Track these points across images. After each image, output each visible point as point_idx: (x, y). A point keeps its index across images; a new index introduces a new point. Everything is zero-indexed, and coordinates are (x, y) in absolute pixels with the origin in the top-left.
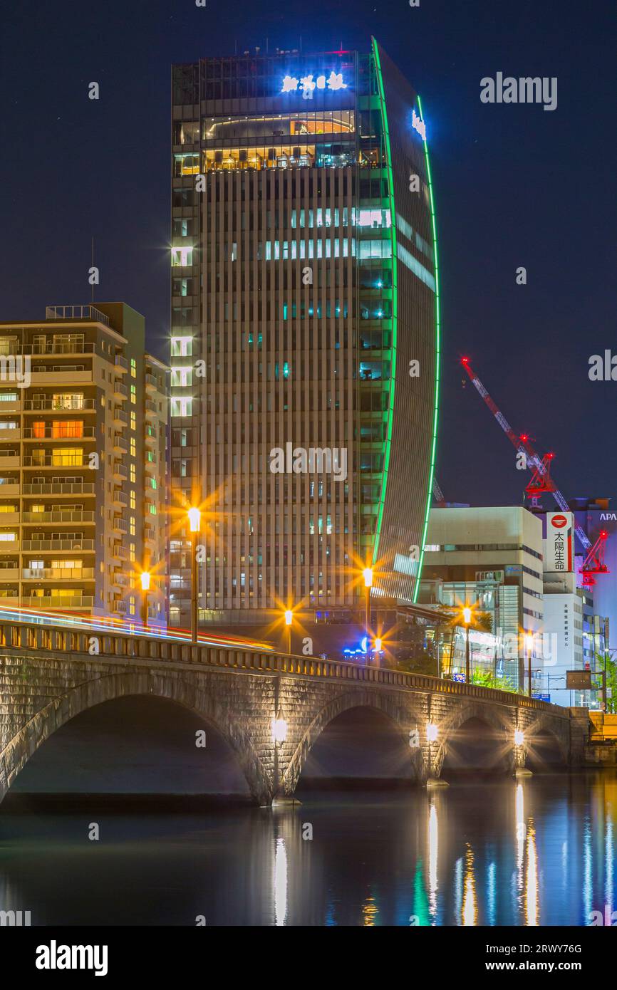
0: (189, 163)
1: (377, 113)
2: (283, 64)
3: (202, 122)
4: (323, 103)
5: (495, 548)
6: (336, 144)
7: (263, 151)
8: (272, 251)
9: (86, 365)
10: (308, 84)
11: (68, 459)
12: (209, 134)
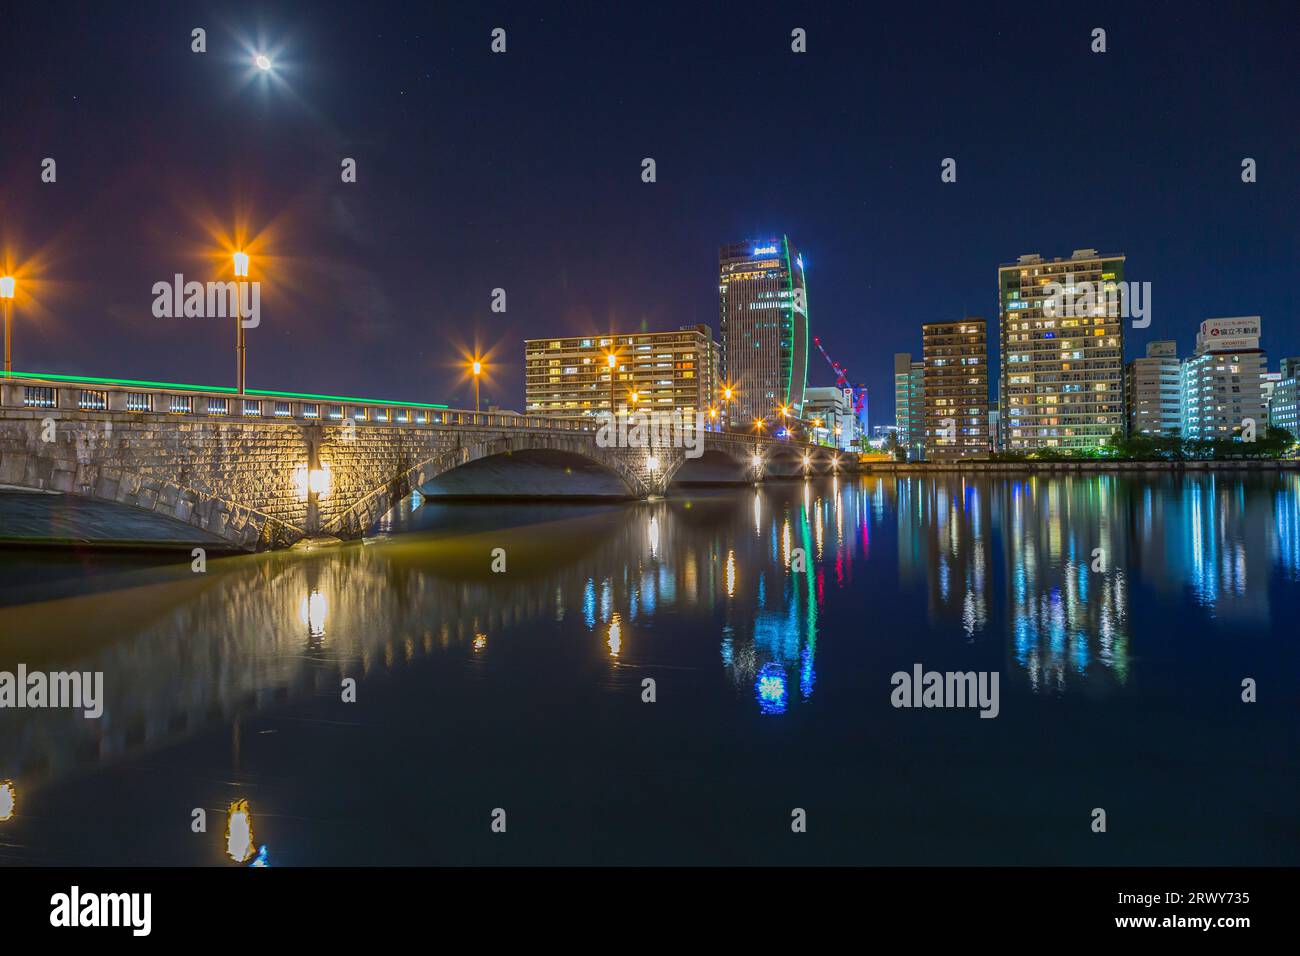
0: (725, 278)
1: (786, 260)
2: (755, 245)
3: (729, 264)
4: (768, 257)
5: (826, 401)
6: (772, 270)
7: (749, 274)
8: (752, 306)
9: (694, 345)
10: (764, 251)
11: (689, 375)
12: (731, 269)
